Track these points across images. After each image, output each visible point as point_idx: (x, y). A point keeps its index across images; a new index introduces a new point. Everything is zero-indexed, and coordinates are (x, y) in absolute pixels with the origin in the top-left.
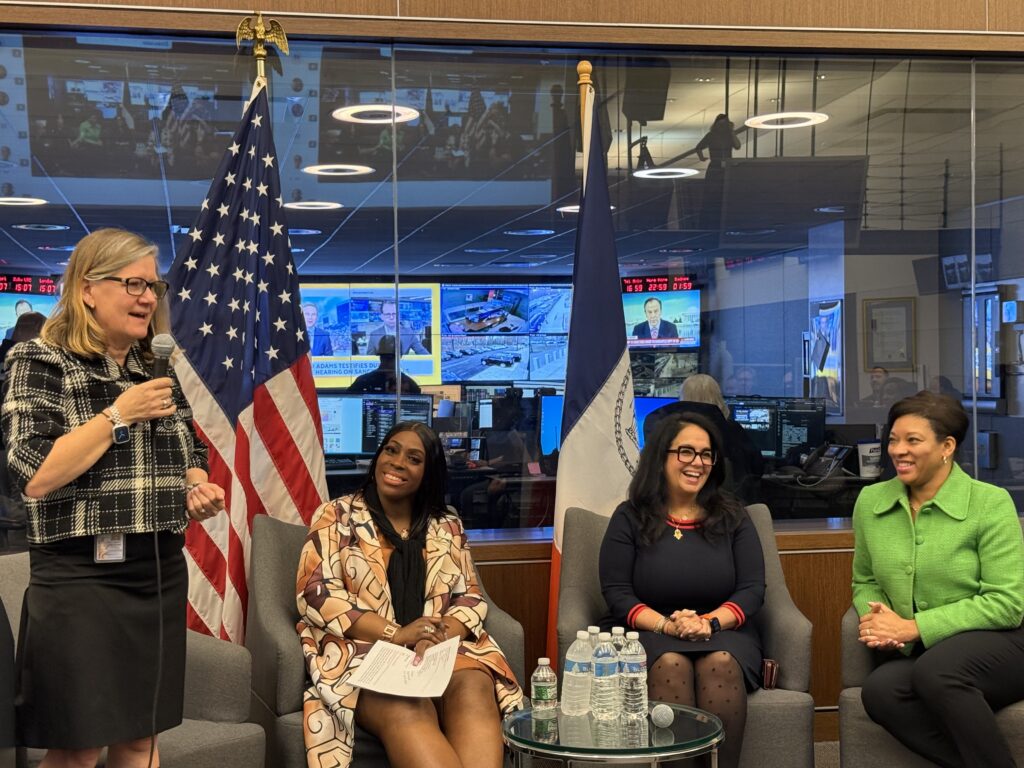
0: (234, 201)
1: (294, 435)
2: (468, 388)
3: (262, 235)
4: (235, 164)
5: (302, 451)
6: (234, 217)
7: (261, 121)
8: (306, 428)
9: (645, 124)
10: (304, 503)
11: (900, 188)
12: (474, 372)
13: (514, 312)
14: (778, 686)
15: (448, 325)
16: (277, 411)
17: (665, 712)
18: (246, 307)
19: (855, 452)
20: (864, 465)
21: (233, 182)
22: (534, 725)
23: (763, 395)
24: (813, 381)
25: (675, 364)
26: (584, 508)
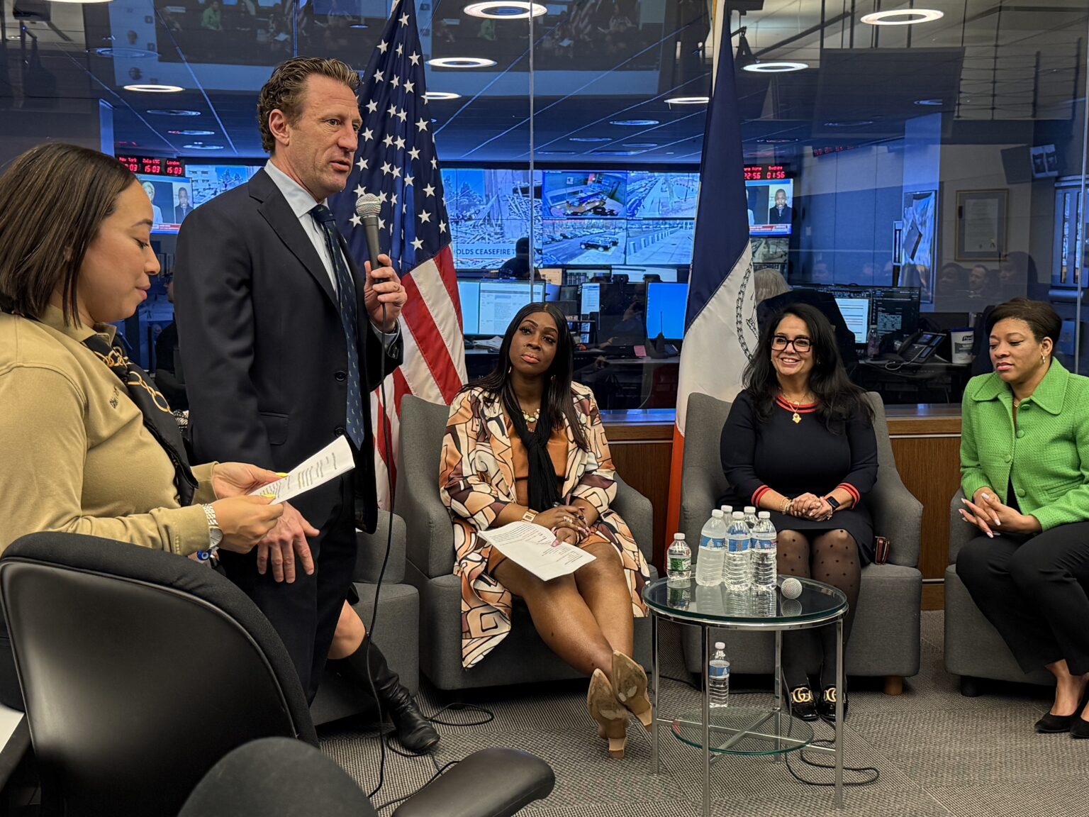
0: (382, 97)
1: (437, 321)
2: (569, 271)
3: (409, 131)
4: (383, 62)
5: (444, 335)
6: (383, 115)
7: (408, 20)
8: (448, 314)
9: (745, 14)
10: (445, 385)
11: (992, 79)
12: (573, 256)
13: (612, 196)
14: (888, 562)
15: (550, 209)
16: (421, 298)
17: (793, 585)
18: (394, 200)
19: (949, 339)
20: (956, 353)
21: (382, 79)
22: (669, 593)
23: (859, 284)
24: (904, 267)
25: (767, 250)
26: (706, 394)
